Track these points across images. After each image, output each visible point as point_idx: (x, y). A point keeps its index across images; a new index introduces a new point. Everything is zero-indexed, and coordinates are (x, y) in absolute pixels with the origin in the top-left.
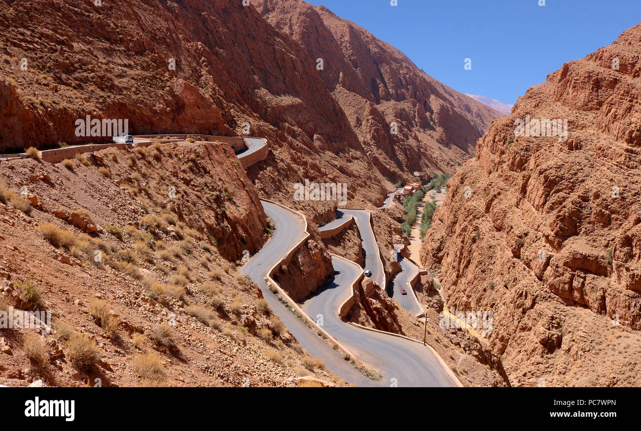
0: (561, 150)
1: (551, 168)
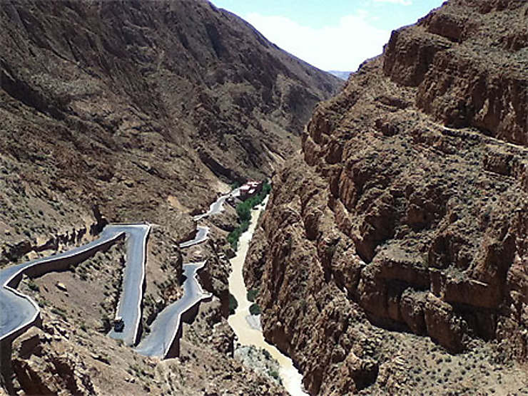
0: (376, 136)
1: (362, 159)
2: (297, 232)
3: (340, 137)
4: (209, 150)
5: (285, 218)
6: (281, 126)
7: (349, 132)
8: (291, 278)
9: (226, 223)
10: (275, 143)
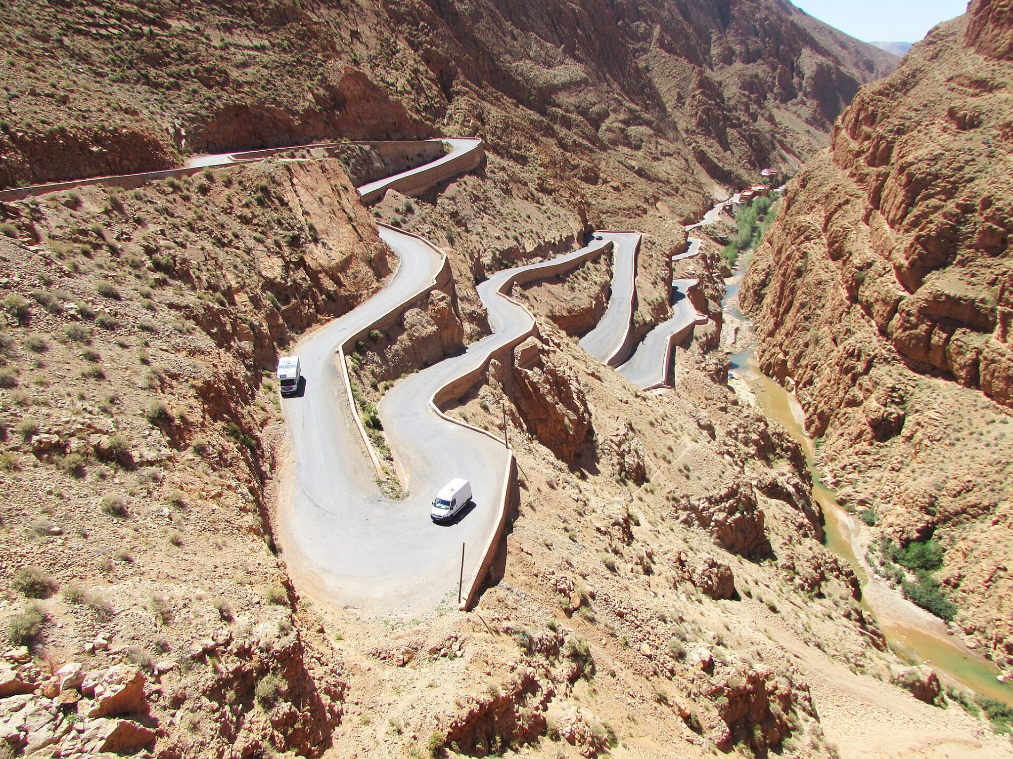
0: (945, 130)
1: (920, 161)
2: (817, 250)
3: (891, 131)
4: (707, 149)
5: (803, 234)
6: (799, 116)
7: (903, 125)
8: (803, 305)
9: (722, 235)
10: (789, 139)
